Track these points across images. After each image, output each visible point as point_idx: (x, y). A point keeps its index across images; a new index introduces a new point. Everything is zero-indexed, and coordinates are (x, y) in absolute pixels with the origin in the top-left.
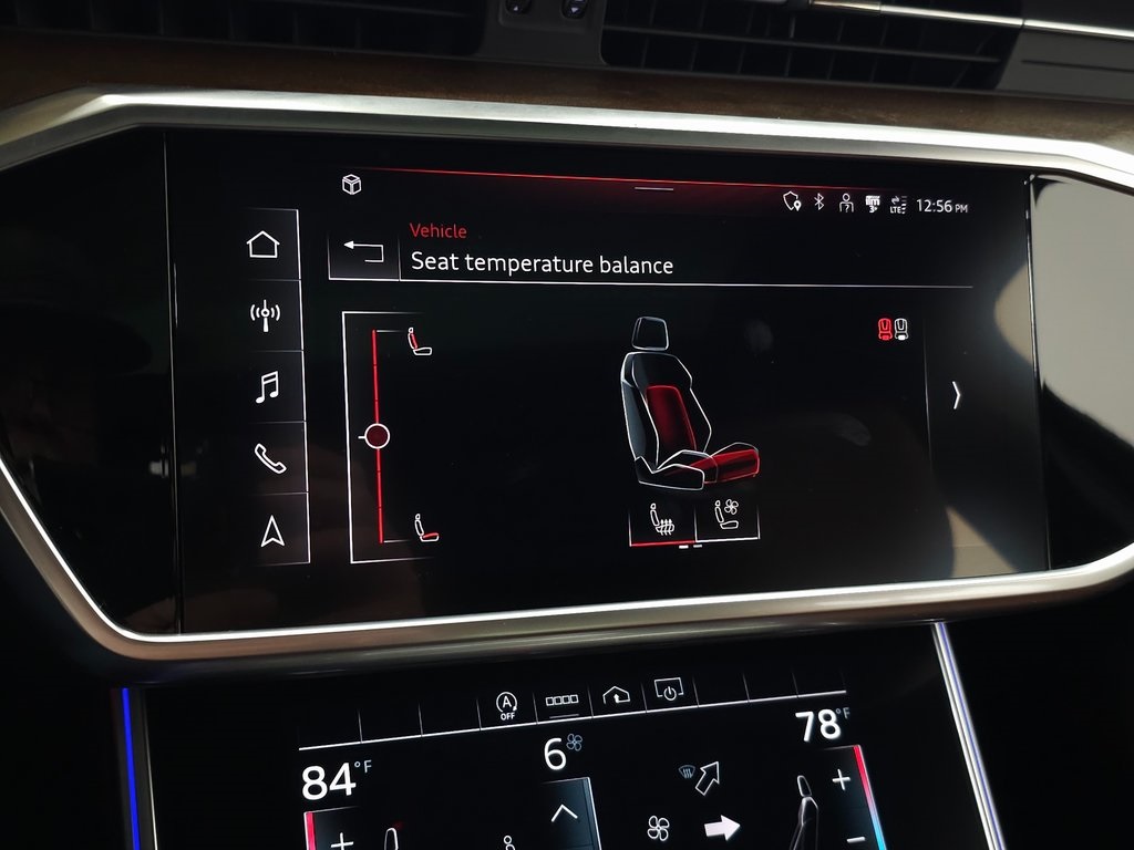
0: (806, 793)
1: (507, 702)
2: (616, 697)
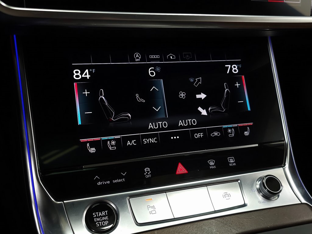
0: (227, 88)
1: (137, 56)
2: (171, 57)
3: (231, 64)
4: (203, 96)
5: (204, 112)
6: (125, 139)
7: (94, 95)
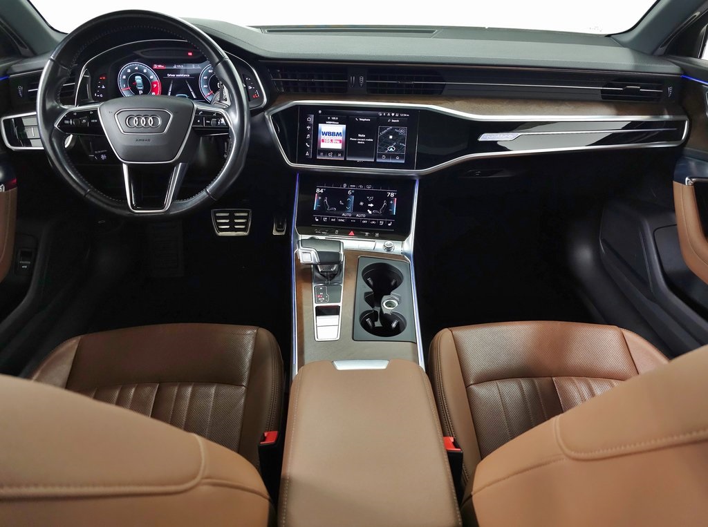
0: (385, 203)
1: (345, 185)
3: (391, 192)
4: (372, 205)
5: (370, 212)
6: (331, 218)
7: (323, 199)
